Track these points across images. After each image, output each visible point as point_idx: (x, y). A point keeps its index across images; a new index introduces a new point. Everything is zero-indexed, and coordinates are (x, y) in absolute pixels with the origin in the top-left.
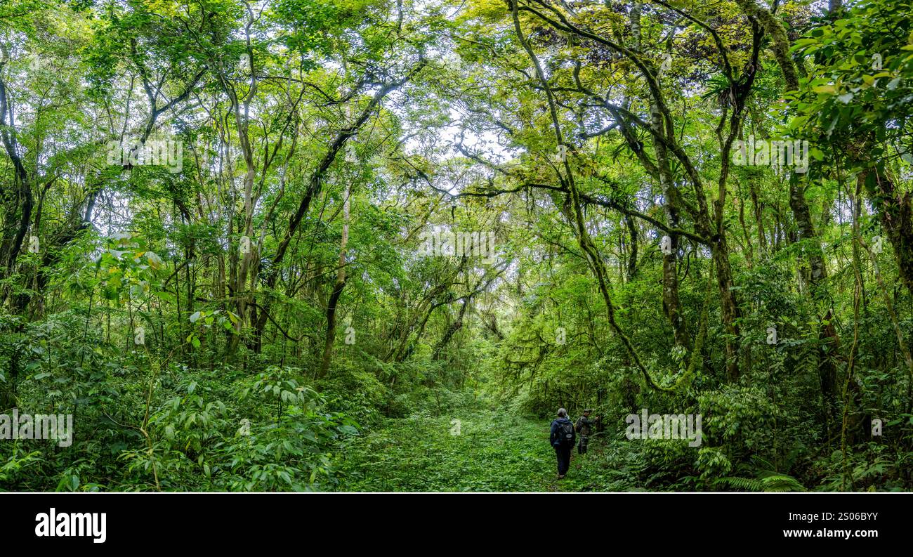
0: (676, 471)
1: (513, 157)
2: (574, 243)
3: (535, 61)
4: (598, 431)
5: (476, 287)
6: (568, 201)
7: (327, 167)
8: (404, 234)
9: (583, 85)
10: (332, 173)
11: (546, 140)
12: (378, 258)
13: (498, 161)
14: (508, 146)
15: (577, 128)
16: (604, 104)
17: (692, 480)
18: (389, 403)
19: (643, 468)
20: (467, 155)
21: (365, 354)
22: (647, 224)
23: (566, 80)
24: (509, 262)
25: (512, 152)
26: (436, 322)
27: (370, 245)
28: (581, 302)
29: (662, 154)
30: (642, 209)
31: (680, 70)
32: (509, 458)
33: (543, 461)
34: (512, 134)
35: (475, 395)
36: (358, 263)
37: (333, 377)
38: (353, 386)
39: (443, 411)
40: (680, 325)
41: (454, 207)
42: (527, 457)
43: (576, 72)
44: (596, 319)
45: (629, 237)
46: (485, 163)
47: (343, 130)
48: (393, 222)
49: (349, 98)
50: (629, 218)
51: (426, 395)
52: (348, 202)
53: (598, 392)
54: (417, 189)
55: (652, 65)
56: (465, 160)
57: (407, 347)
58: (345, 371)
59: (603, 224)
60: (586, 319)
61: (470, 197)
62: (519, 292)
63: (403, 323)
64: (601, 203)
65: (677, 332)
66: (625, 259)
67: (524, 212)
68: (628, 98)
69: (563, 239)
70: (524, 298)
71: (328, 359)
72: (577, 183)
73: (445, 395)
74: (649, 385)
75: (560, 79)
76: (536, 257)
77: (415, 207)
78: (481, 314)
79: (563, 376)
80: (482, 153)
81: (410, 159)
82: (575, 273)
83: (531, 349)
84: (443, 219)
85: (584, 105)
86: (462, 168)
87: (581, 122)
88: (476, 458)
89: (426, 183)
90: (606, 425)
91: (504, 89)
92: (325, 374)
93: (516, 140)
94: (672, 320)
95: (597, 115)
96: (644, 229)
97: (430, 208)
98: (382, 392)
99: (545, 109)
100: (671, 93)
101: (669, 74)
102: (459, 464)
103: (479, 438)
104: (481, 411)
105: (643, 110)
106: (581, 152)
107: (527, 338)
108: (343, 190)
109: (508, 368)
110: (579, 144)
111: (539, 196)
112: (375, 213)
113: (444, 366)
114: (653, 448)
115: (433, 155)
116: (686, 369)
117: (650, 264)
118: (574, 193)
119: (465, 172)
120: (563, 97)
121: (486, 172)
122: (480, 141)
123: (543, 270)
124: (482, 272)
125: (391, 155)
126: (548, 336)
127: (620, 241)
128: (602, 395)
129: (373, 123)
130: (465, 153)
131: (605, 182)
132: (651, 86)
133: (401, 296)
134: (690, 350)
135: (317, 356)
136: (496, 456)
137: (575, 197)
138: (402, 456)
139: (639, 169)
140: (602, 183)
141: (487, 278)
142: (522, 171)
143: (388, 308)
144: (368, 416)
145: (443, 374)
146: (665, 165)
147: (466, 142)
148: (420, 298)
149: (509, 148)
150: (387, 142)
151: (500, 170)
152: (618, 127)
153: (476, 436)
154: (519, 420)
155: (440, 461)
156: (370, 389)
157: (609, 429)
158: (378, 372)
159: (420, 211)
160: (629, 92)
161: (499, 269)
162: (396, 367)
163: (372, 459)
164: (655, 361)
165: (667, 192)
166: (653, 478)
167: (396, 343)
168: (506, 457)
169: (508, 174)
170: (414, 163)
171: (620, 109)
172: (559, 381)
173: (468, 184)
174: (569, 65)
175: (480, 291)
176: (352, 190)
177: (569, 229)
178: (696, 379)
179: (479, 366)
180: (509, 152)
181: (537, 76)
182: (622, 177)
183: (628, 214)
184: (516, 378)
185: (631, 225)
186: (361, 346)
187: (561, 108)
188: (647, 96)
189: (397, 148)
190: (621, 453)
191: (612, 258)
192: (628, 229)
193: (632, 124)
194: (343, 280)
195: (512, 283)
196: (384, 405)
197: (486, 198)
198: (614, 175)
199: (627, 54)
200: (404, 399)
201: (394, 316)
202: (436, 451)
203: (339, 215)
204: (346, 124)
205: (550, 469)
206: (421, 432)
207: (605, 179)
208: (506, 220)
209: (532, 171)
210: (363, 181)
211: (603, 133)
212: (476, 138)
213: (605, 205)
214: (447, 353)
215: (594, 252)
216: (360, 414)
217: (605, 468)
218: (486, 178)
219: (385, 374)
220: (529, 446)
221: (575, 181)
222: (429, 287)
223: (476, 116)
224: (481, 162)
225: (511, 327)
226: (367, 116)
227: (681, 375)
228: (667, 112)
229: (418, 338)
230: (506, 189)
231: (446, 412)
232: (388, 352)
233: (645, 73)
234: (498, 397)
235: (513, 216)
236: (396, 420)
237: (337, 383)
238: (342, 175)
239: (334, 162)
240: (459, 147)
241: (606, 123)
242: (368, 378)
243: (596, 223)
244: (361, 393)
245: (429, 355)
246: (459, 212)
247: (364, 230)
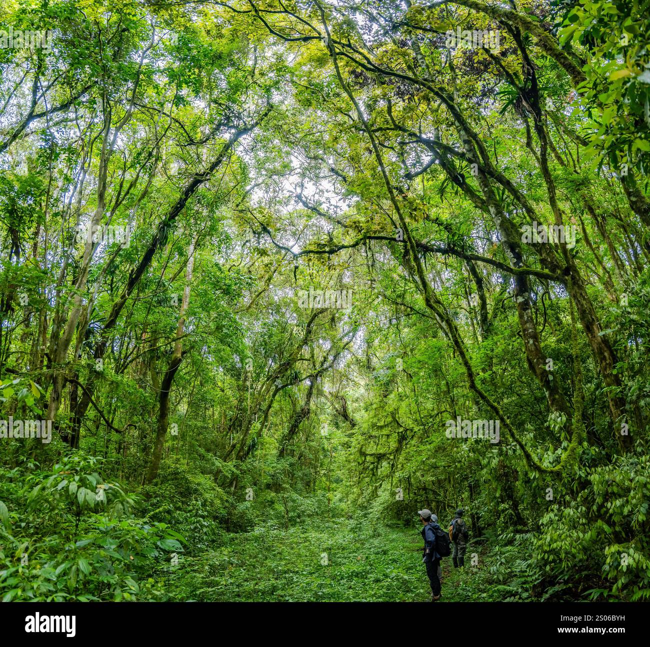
0: (578, 582)
1: (349, 206)
2: (419, 301)
3: (355, 104)
4: (475, 537)
5: (322, 364)
6: (407, 253)
7: (176, 215)
8: (246, 300)
9: (397, 122)
10: (180, 222)
11: (376, 185)
12: (219, 328)
13: (336, 213)
14: (343, 195)
15: (401, 169)
16: (420, 140)
17: (602, 594)
18: (229, 514)
19: (536, 579)
20: (307, 206)
21: (202, 451)
22: (490, 267)
23: (383, 119)
24: (355, 330)
25: (347, 202)
26: (281, 409)
27: (211, 312)
28: (437, 371)
29: (485, 183)
30: (481, 251)
31: (471, 90)
32: (372, 576)
33: (413, 578)
34: (346, 181)
35: (329, 500)
36: (197, 334)
37: (165, 480)
38: (187, 492)
39: (292, 522)
40: (551, 384)
41: (296, 268)
42: (394, 574)
43: (389, 111)
44: (455, 391)
45: (474, 286)
46: (324, 215)
47: (197, 174)
48: (236, 284)
49: (207, 139)
50: (470, 264)
51: (272, 502)
52: (192, 259)
53: (470, 486)
54: (261, 246)
55: (446, 91)
56: (305, 212)
57: (249, 442)
58: (178, 473)
59: (446, 275)
60: (445, 393)
61: (312, 255)
62: (368, 367)
63: (244, 410)
64: (439, 250)
65: (550, 395)
66: (476, 313)
67: (366, 269)
68: (437, 128)
69: (408, 297)
70: (375, 373)
71: (158, 457)
72: (412, 231)
73: (294, 501)
74: (530, 466)
75: (378, 120)
76: (384, 322)
77: (259, 267)
78: (329, 397)
79: (426, 468)
80: (321, 204)
81: (255, 212)
82: (426, 337)
83: (388, 436)
84: (286, 281)
85: (402, 144)
86: (303, 221)
87: (403, 162)
88: (333, 578)
89: (269, 239)
90: (483, 528)
91: (334, 133)
92: (155, 478)
93: (351, 187)
94: (541, 380)
95: (416, 152)
96: (489, 274)
97: (272, 269)
98: (221, 499)
99: (371, 152)
100: (472, 115)
101: (463, 96)
102: (314, 586)
103: (336, 554)
104: (337, 520)
105: (453, 138)
106: (410, 195)
107: (382, 423)
108: (188, 244)
109: (364, 462)
110: (406, 186)
111: (378, 249)
112: (218, 273)
113: (291, 465)
114: (545, 552)
115: (276, 207)
116: (570, 441)
117: (503, 316)
118: (411, 242)
119: (306, 227)
120: (383, 137)
121: (326, 226)
122: (318, 191)
123: (392, 337)
124: (327, 345)
125: (237, 206)
126: (405, 419)
127: (466, 293)
128: (474, 489)
129: (224, 169)
130: (305, 204)
131: (439, 225)
132: (453, 113)
133: (242, 378)
134: (570, 416)
135: (147, 454)
136: (357, 575)
137: (412, 247)
138: (246, 580)
139: (468, 204)
140: (435, 227)
141: (333, 353)
142: (359, 222)
143: (229, 393)
144: (205, 530)
145: (291, 475)
146: (491, 194)
147: (305, 193)
148: (263, 379)
149: (345, 197)
150: (235, 191)
151: (339, 222)
152: (437, 162)
153: (333, 551)
154: (382, 530)
155: (290, 582)
156: (207, 496)
157: (488, 533)
158: (217, 474)
159: (263, 273)
160: (436, 122)
161: (346, 340)
162: (236, 466)
163: (210, 584)
164: (532, 435)
165: (501, 225)
166: (551, 592)
167: (236, 437)
168: (369, 576)
169: (346, 227)
170: (258, 215)
171: (434, 143)
172: (423, 476)
173: (309, 240)
174: (382, 104)
175: (327, 369)
176: (198, 245)
177: (412, 285)
178: (584, 453)
179: (331, 462)
180: (344, 202)
181: (359, 119)
182: (454, 216)
183: (468, 259)
184: (373, 475)
185: (473, 271)
186: (197, 440)
187: (385, 149)
188: (453, 124)
189: (244, 198)
190: (507, 562)
191: (462, 314)
192: (471, 277)
193: (449, 156)
194: (179, 355)
195: (361, 355)
196: (224, 516)
197: (327, 255)
198: (445, 216)
199: (424, 85)
200: (247, 508)
201: (235, 403)
202: (286, 572)
203: (182, 274)
204: (202, 168)
205: (423, 588)
206: (268, 549)
207: (437, 221)
208: (348, 280)
209: (368, 221)
210: (209, 235)
211: (425, 170)
212: (314, 187)
213: (444, 252)
214: (295, 448)
215: (441, 310)
216: (196, 528)
217: (490, 584)
218: (326, 232)
219: (226, 477)
220: (394, 561)
221: (409, 229)
222: (273, 365)
223: (313, 163)
224: (320, 214)
225: (363, 412)
226: (220, 161)
227: (565, 449)
228: (475, 136)
229: (261, 430)
230: (346, 244)
231: (296, 523)
232: (228, 448)
233: (444, 100)
234: (355, 500)
235: (355, 275)
236: (238, 535)
237: (168, 489)
238: (190, 226)
239: (184, 210)
240: (299, 197)
241: (426, 158)
242: (204, 481)
243: (439, 273)
244: (197, 500)
245: (275, 452)
246: (302, 272)
247: (206, 293)
